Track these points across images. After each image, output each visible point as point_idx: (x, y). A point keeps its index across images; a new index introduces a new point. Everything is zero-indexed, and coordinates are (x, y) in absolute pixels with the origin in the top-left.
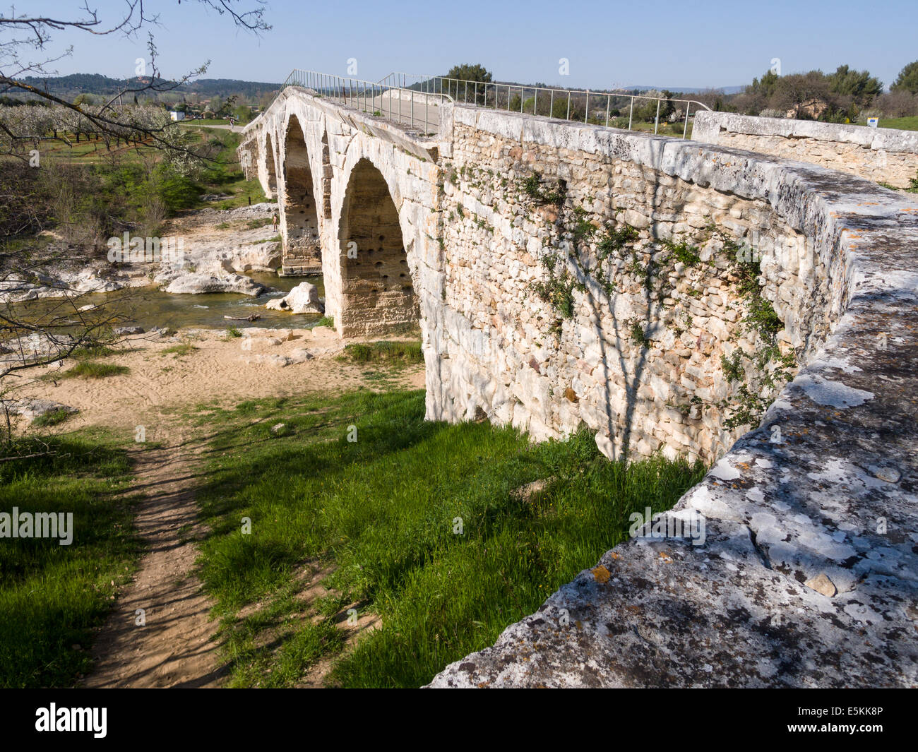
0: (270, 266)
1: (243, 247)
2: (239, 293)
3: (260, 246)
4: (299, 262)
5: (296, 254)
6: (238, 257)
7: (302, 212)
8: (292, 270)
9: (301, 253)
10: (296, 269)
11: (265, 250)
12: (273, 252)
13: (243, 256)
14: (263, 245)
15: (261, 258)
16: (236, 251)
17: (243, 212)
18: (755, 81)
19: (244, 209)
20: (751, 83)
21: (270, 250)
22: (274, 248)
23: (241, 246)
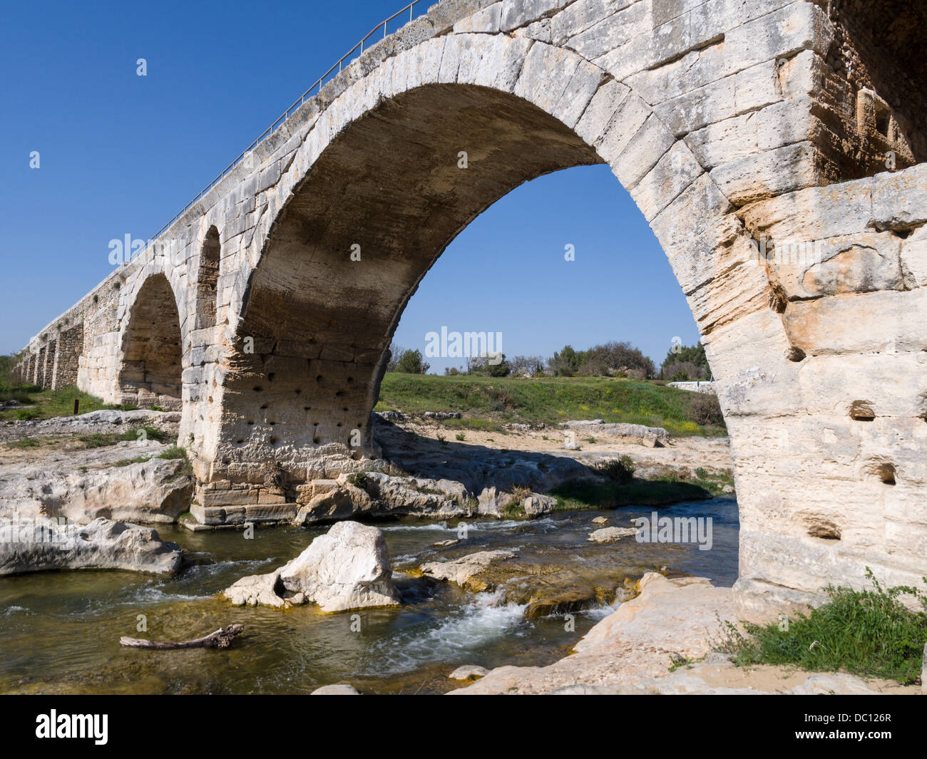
0: (163, 509)
1: (90, 471)
2: (114, 570)
3: (137, 468)
4: (237, 497)
5: (234, 479)
6: (81, 493)
7: (257, 389)
8: (223, 514)
9: (244, 477)
10: (231, 513)
11: (150, 475)
12: (169, 478)
13: (93, 490)
14: (145, 465)
15: (142, 492)
16: (75, 479)
17: (64, 424)
18: (556, 354)
19: (65, 419)
20: (553, 356)
21: (162, 475)
22: (171, 471)
23: (84, 470)
